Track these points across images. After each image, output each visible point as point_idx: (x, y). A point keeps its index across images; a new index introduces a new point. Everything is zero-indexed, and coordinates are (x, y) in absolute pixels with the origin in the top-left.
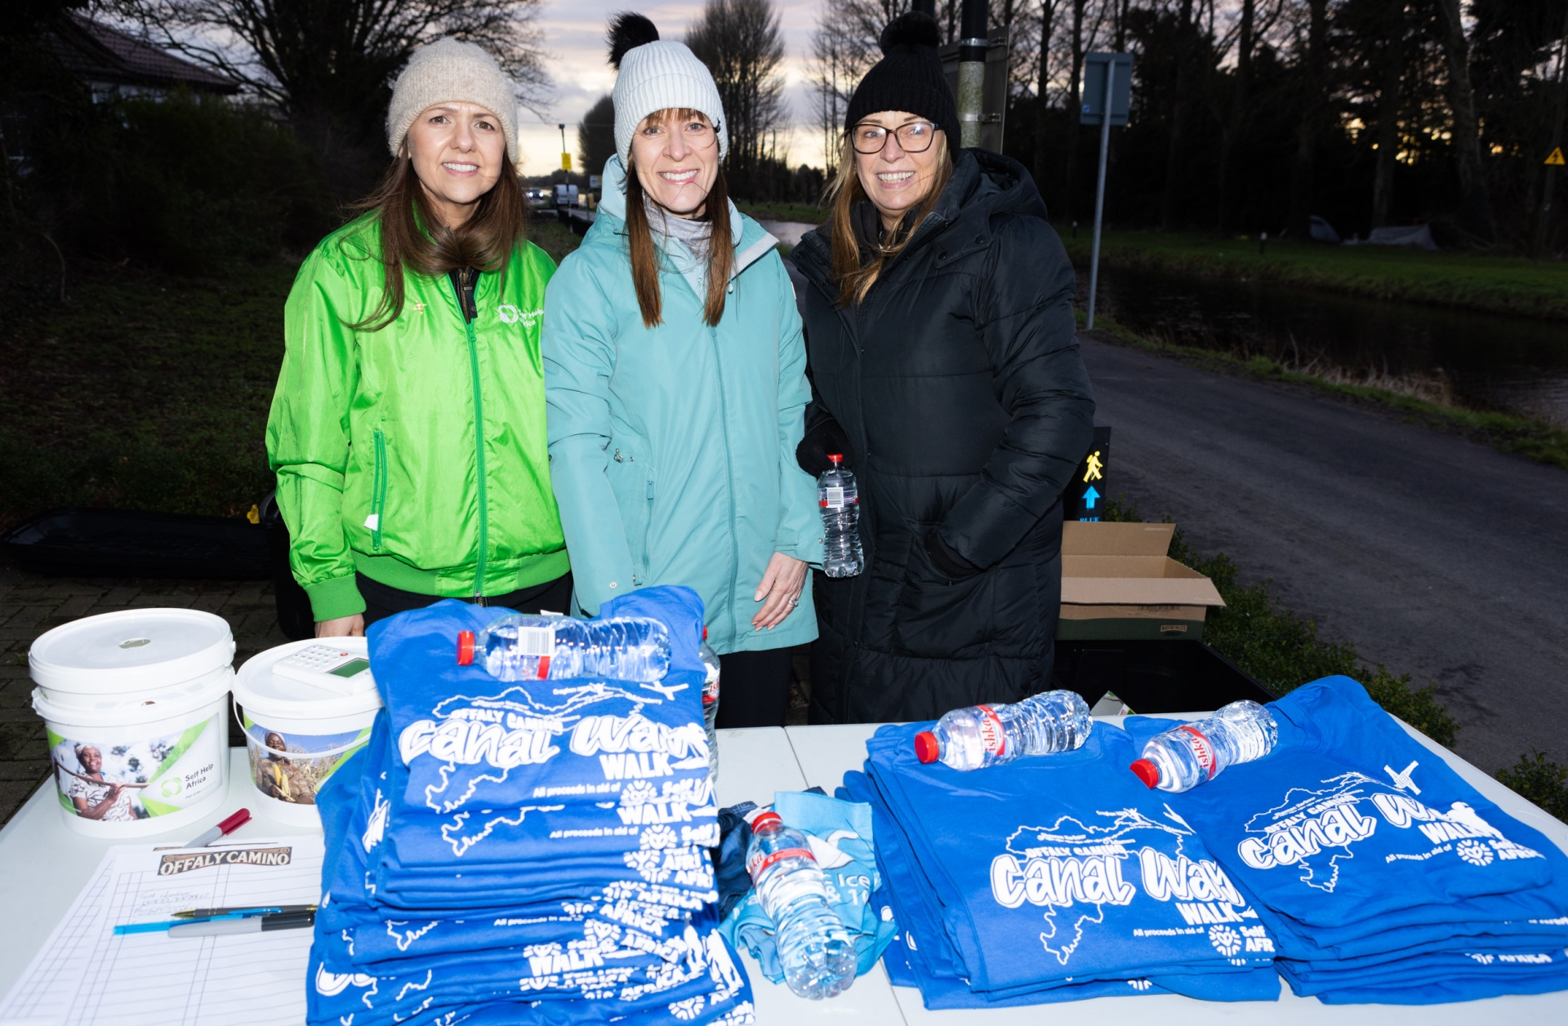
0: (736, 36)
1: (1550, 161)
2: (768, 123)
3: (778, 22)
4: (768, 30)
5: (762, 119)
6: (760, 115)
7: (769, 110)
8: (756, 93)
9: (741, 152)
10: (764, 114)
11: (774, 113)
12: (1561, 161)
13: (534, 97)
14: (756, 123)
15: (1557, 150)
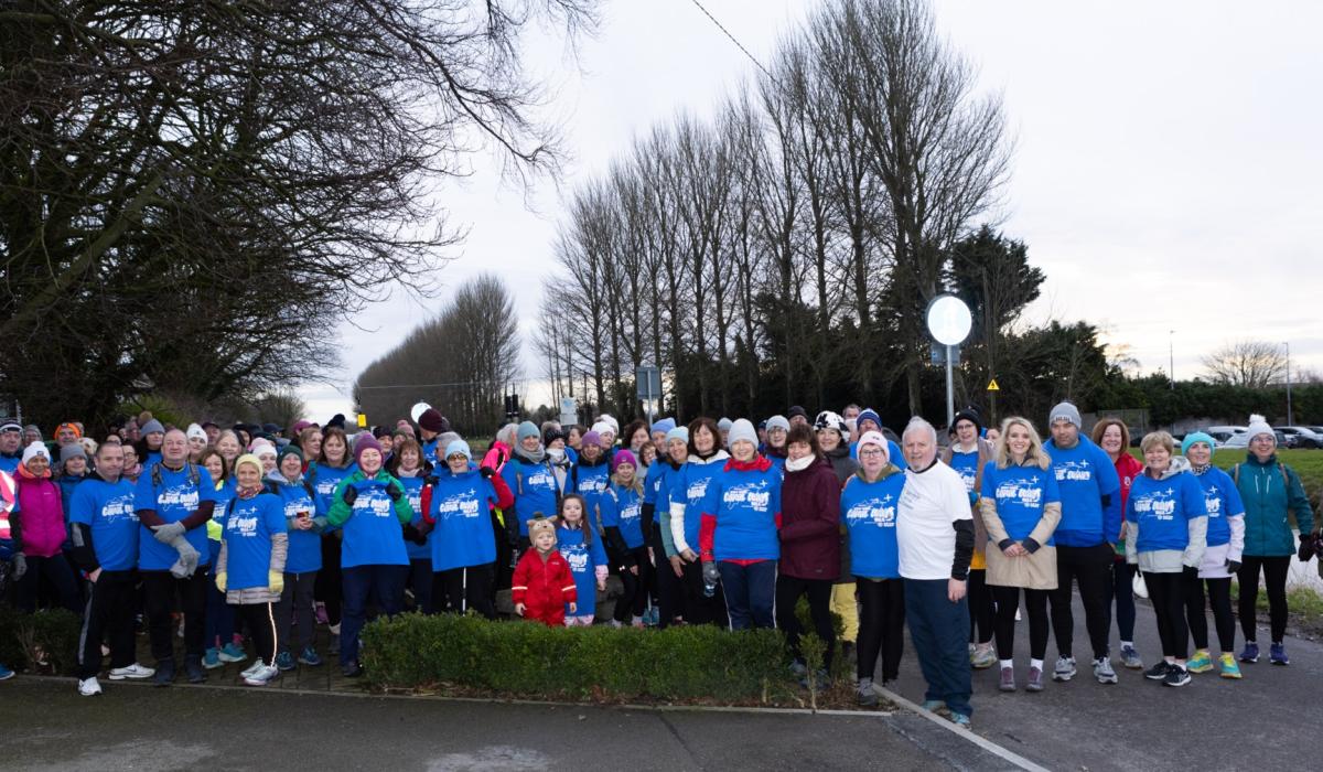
0: (479, 313)
1: (990, 388)
2: (508, 378)
3: (512, 304)
4: (504, 310)
5: (504, 374)
6: (501, 372)
7: (508, 368)
8: (497, 357)
9: (488, 400)
10: (505, 371)
11: (513, 369)
12: (996, 388)
13: (334, 377)
14: (499, 379)
15: (993, 381)
